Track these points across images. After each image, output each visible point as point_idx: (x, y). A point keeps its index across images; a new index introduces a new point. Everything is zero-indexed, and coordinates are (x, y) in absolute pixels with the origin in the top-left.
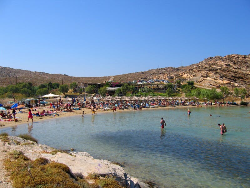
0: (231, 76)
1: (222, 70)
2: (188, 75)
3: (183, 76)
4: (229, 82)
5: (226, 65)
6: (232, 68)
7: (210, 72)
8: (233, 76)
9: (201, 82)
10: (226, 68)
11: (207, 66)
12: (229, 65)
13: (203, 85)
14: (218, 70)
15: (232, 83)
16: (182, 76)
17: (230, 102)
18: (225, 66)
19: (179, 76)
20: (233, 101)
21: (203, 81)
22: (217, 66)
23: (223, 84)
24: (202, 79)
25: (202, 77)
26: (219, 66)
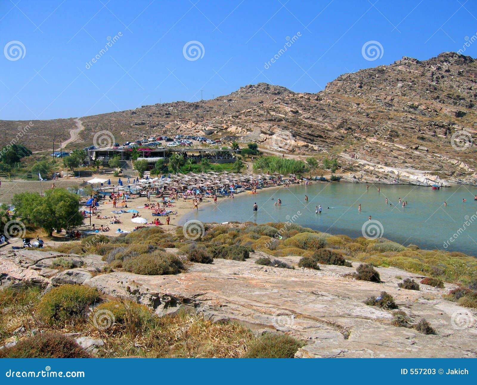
0: (307, 134)
1: (288, 122)
2: (237, 129)
3: (229, 130)
4: (306, 144)
5: (292, 111)
6: (302, 117)
7: (275, 127)
8: (308, 134)
9: (263, 142)
10: (293, 116)
11: (262, 112)
12: (297, 112)
13: (268, 147)
14: (282, 120)
15: (310, 145)
16: (226, 129)
17: (319, 177)
18: (290, 114)
19: (222, 130)
20: (322, 175)
21: (266, 140)
22: (279, 113)
23: (297, 147)
24: (265, 138)
25: (261, 133)
26: (281, 114)
